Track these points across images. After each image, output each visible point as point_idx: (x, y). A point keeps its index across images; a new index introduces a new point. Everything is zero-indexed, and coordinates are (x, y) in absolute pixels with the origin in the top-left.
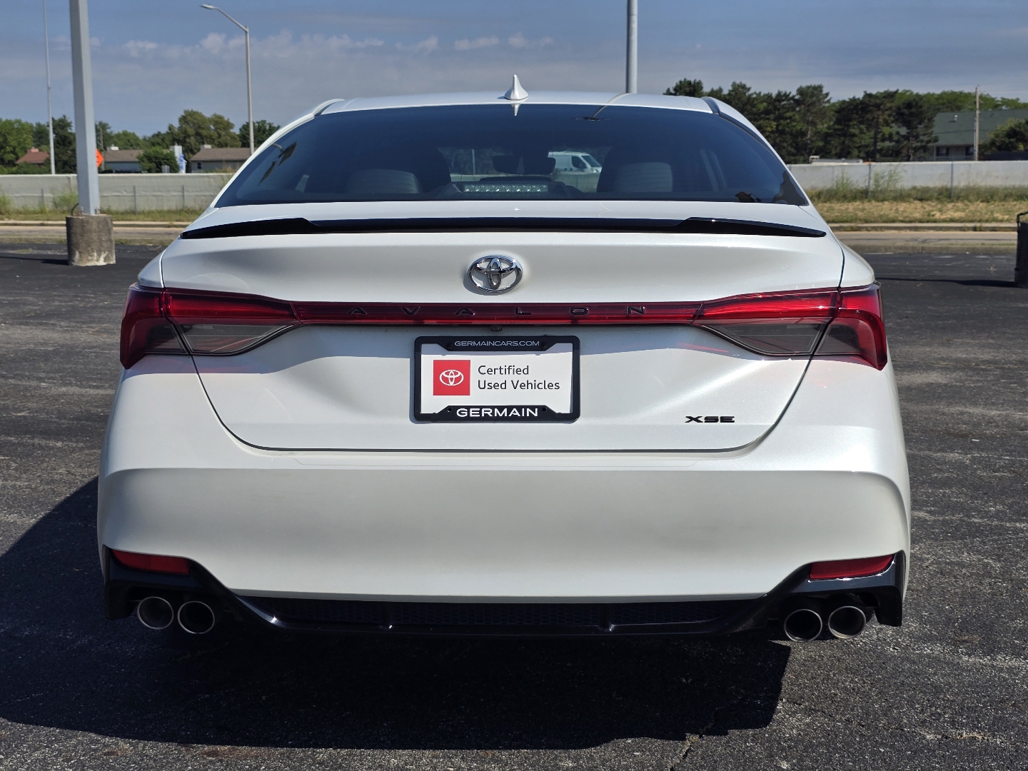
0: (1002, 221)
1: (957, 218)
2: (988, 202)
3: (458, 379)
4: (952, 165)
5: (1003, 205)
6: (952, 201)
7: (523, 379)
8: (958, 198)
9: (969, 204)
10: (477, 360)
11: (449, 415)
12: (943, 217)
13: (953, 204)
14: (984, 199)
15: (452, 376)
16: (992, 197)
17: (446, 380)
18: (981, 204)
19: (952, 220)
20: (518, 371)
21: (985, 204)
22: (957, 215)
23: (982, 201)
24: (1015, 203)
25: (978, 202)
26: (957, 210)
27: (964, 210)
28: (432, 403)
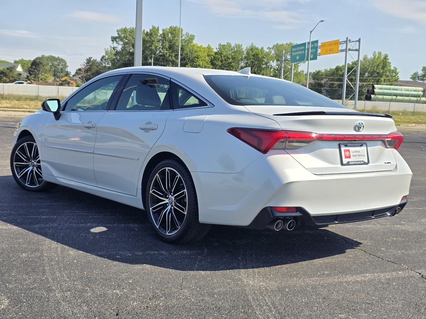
0: (27, 109)
1: (9, 107)
2: (19, 101)
3: (348, 154)
4: (3, 85)
5: (25, 102)
6: (4, 100)
7: (359, 154)
8: (6, 99)
9: (11, 101)
10: (352, 149)
11: (348, 164)
12: (3, 106)
13: (5, 101)
14: (17, 99)
15: (347, 153)
16: (20, 99)
17: (346, 154)
18: (17, 102)
19: (7, 108)
20: (358, 152)
21: (18, 101)
22: (8, 105)
23: (16, 100)
24: (30, 102)
25: (15, 101)
26: (7, 103)
27: (10, 104)
28: (345, 161)
